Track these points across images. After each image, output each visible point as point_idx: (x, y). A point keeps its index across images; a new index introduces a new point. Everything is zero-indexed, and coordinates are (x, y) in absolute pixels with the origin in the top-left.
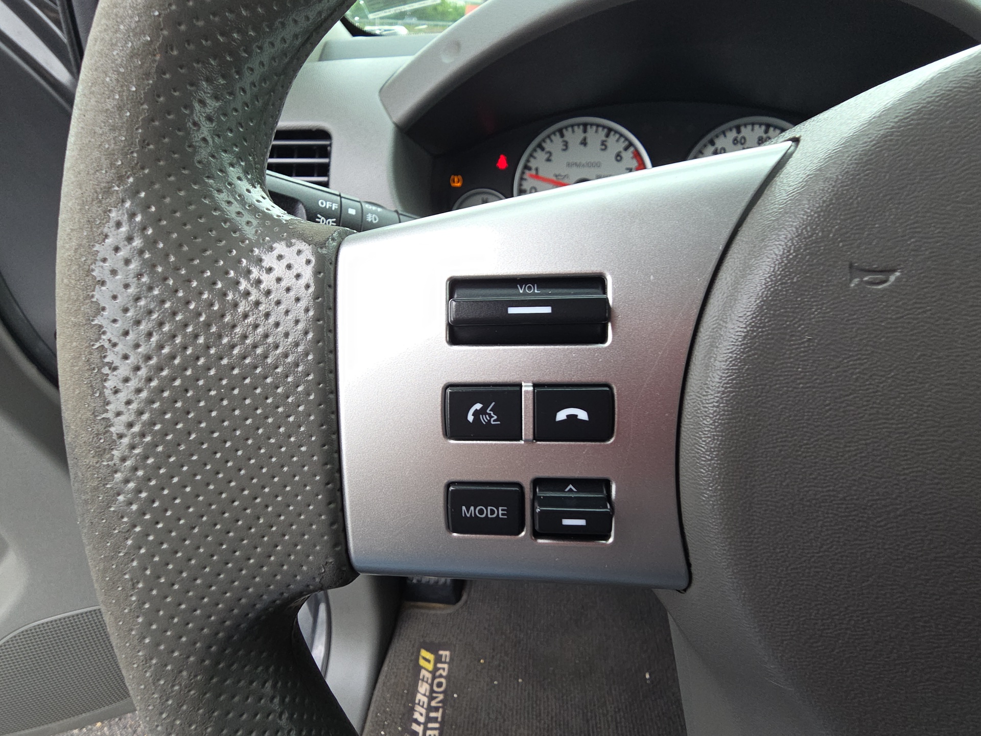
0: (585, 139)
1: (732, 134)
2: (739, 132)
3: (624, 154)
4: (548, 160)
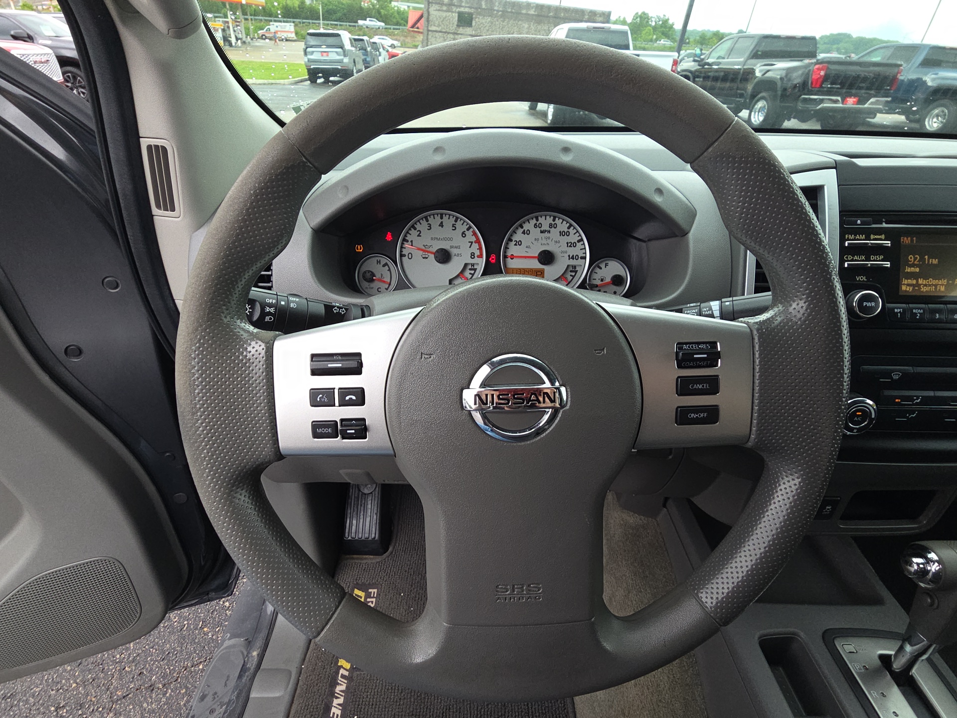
0: (442, 223)
1: (534, 221)
2: (537, 220)
3: (467, 233)
4: (419, 236)
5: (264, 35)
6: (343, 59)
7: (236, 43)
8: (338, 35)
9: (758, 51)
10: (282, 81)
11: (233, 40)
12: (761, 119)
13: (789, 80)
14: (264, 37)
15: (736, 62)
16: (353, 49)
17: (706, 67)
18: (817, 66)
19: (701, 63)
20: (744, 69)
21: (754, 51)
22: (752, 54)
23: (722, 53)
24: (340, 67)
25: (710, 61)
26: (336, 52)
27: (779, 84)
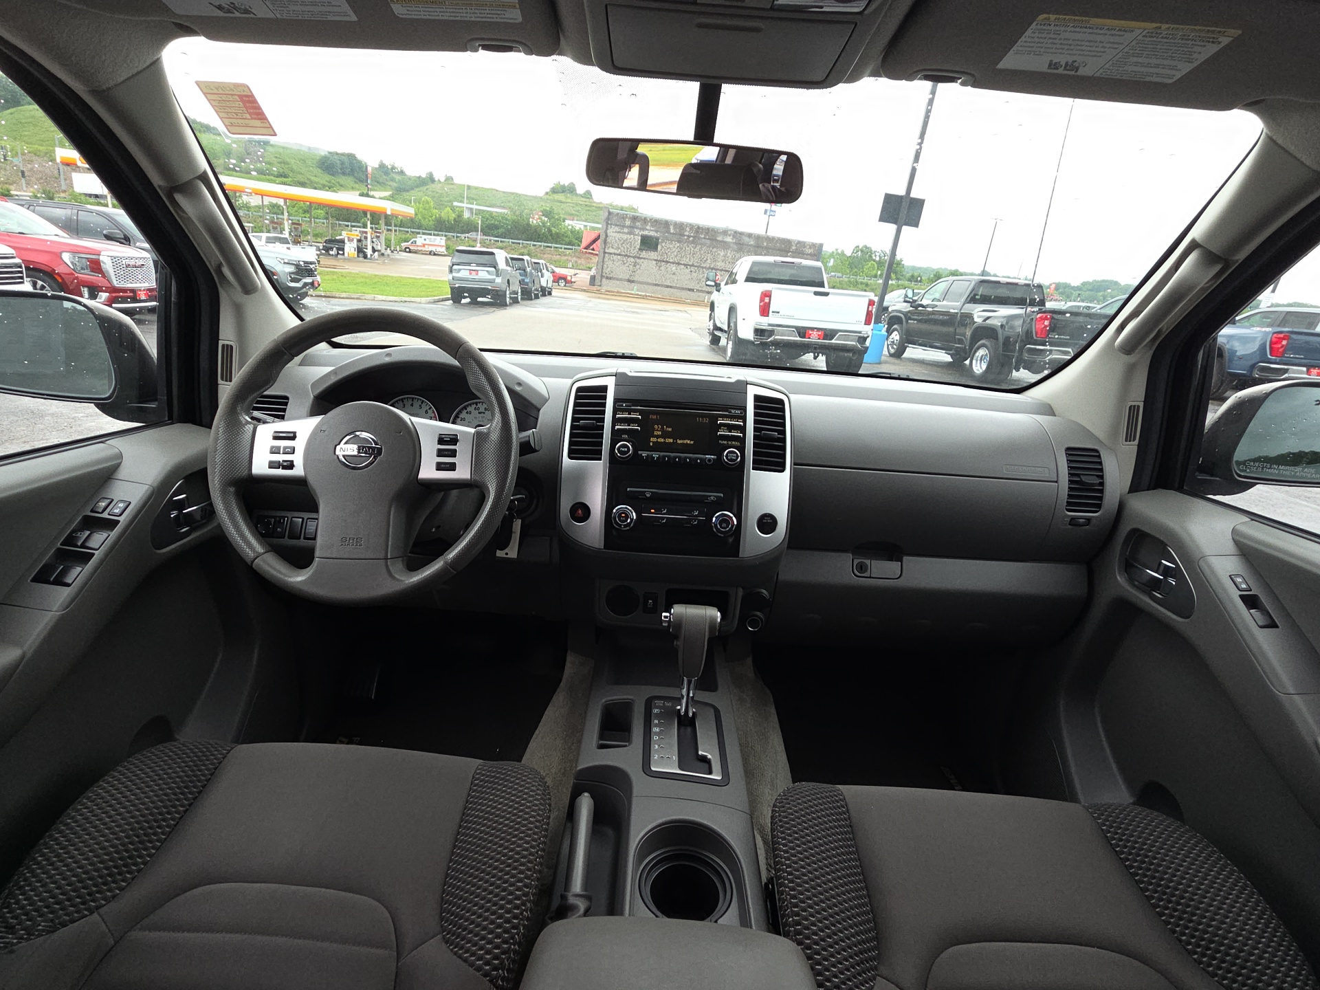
2: (477, 405)
3: (429, 411)
5: (408, 248)
6: (494, 280)
7: (371, 255)
8: (492, 254)
9: (975, 295)
10: (418, 300)
11: (369, 252)
12: (984, 366)
13: (1012, 327)
14: (408, 250)
15: (953, 306)
16: (509, 268)
17: (920, 308)
18: (1039, 315)
19: (913, 305)
20: (961, 313)
21: (972, 295)
22: (969, 299)
23: (937, 296)
24: (490, 288)
25: (924, 302)
26: (487, 271)
27: (1000, 331)
